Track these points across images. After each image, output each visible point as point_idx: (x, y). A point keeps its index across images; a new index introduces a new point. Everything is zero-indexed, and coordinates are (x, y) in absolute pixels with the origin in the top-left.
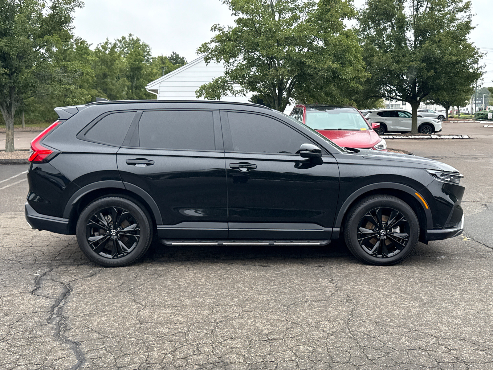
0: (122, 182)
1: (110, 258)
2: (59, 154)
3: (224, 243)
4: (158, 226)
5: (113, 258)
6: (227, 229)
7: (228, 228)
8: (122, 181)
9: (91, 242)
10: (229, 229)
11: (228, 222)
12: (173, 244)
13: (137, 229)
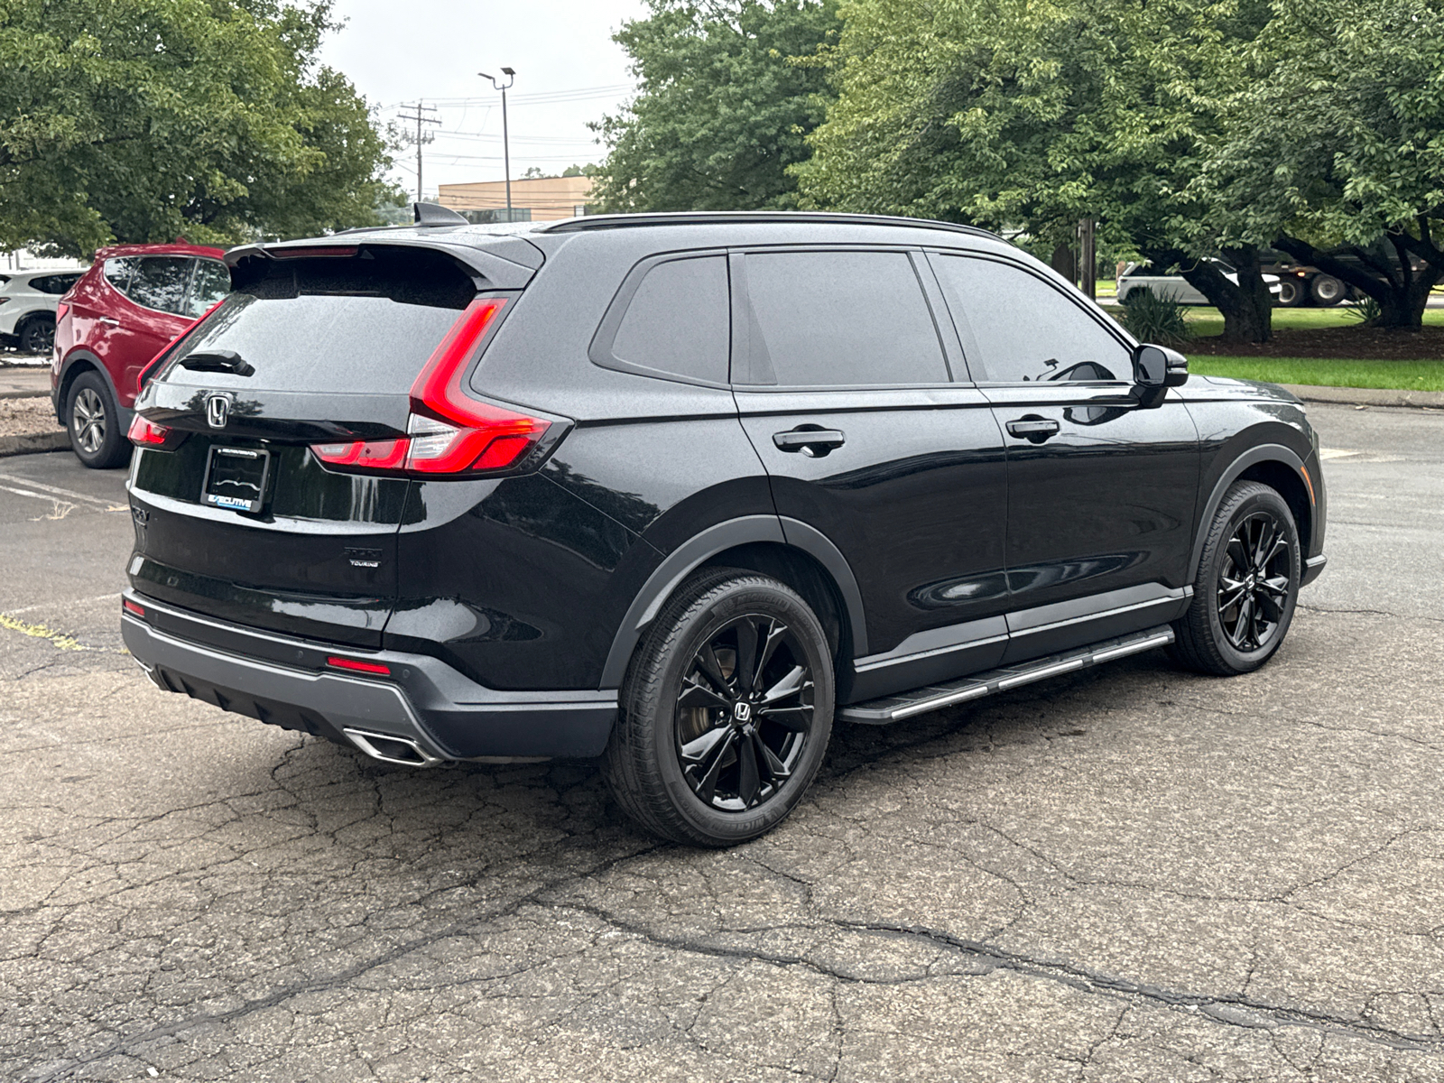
0: (775, 517)
1: (742, 811)
2: (569, 429)
3: (1001, 684)
4: (856, 662)
5: (750, 807)
6: (1006, 637)
7: (1008, 634)
8: (777, 514)
9: (689, 762)
10: (1013, 635)
11: (1003, 613)
12: (895, 714)
13: (807, 684)
